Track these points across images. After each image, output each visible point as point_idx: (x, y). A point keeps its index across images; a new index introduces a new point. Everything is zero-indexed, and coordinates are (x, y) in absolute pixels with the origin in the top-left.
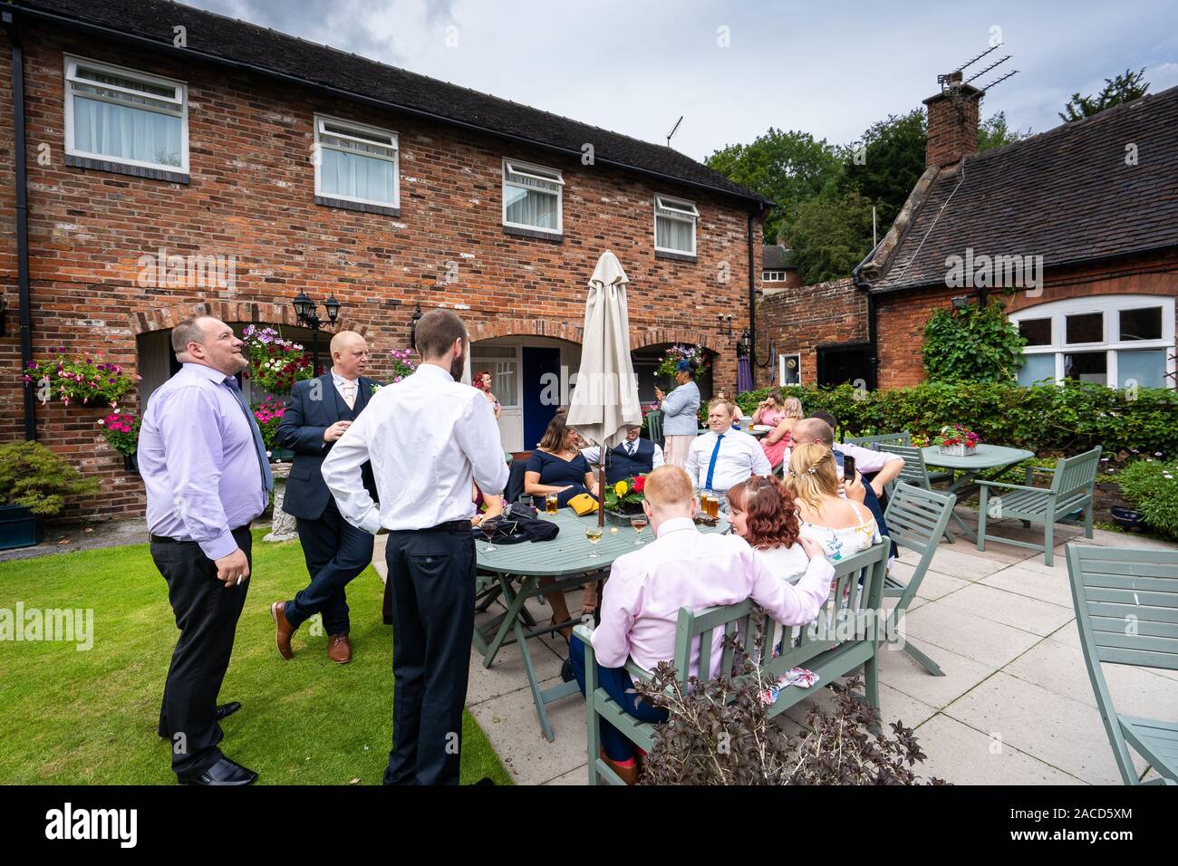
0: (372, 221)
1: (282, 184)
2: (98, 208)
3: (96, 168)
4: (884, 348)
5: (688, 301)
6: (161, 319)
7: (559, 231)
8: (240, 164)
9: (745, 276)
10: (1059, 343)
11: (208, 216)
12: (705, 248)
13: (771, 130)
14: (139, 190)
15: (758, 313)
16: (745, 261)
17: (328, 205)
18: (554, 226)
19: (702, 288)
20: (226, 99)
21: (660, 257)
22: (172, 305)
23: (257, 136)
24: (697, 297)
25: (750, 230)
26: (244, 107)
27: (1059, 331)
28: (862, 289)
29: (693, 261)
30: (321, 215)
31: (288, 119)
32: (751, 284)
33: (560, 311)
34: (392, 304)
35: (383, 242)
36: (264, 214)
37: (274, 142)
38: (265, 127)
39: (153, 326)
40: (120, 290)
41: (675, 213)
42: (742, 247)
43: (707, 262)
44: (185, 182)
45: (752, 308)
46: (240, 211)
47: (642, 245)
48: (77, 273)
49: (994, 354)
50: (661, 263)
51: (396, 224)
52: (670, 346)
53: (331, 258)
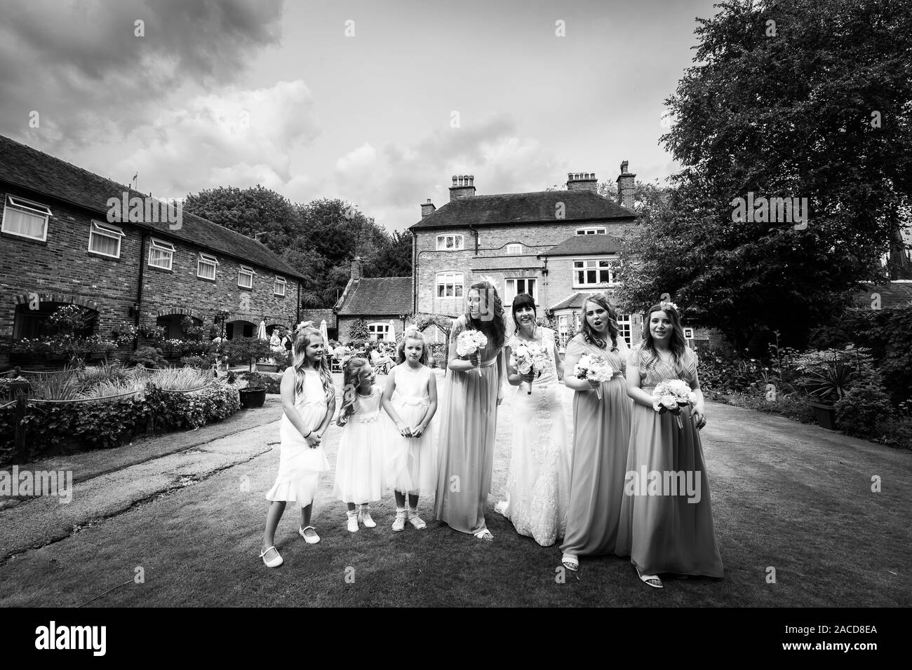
0: (209, 284)
1: (191, 273)
2: (153, 280)
3: (155, 269)
4: (340, 330)
5: (281, 310)
6: (162, 313)
7: (251, 287)
8: (183, 267)
9: (296, 302)
10: (376, 331)
11: (174, 282)
12: (287, 293)
13: (259, 186)
14: (162, 275)
15: (300, 315)
16: (297, 297)
17: (200, 279)
18: (249, 285)
19: (285, 306)
20: (182, 249)
21: (275, 296)
22: (165, 309)
23: (187, 259)
24: (284, 309)
25: (299, 287)
26: (185, 251)
27: (376, 329)
28: (335, 313)
29: (284, 297)
30: (198, 282)
31: (194, 254)
32: (298, 305)
33: (249, 313)
34: (212, 310)
35: (211, 290)
36: (187, 282)
37: (190, 261)
38: (189, 256)
39: (161, 315)
40: (155, 304)
41: (279, 281)
42: (296, 292)
43: (287, 297)
44: (171, 272)
45: (298, 314)
46: (182, 281)
47: (271, 292)
48: (148, 299)
49: (364, 333)
50: (276, 298)
51: (215, 285)
52: (277, 325)
53: (199, 295)
